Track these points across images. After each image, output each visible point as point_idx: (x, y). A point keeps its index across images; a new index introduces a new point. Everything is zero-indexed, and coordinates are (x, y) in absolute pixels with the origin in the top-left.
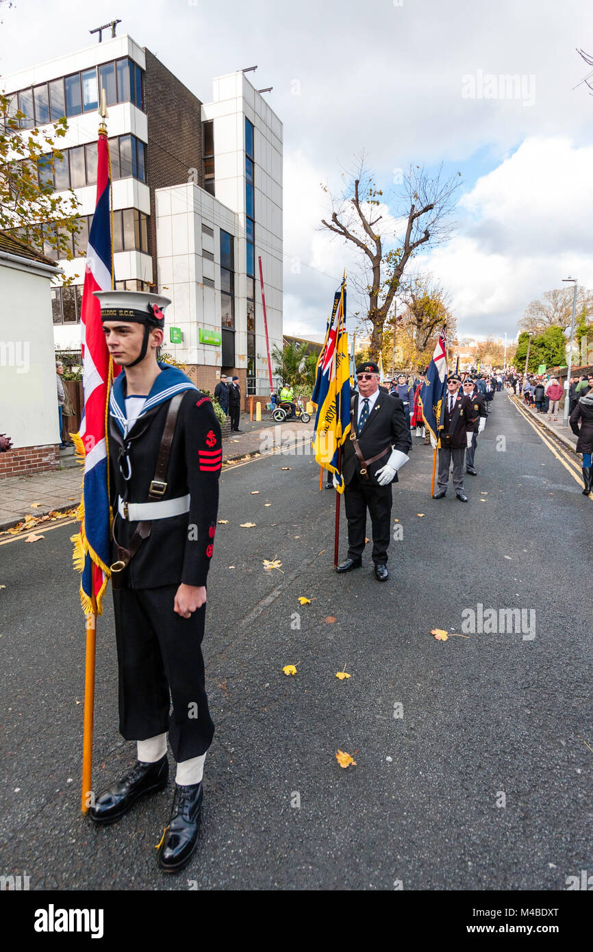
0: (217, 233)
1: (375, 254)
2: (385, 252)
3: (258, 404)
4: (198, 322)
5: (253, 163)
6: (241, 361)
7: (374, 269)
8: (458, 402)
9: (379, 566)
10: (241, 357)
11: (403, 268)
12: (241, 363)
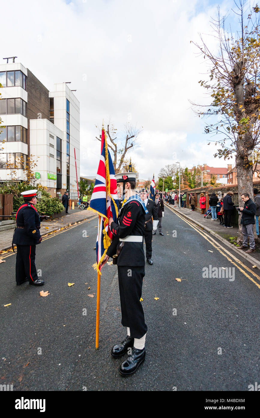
0: (55, 138)
1: (115, 150)
2: (118, 149)
3: (73, 203)
4: (47, 171)
5: (69, 114)
6: (64, 186)
7: (114, 155)
8: (159, 202)
9: (149, 260)
10: (63, 185)
11: (124, 155)
12: (64, 187)
